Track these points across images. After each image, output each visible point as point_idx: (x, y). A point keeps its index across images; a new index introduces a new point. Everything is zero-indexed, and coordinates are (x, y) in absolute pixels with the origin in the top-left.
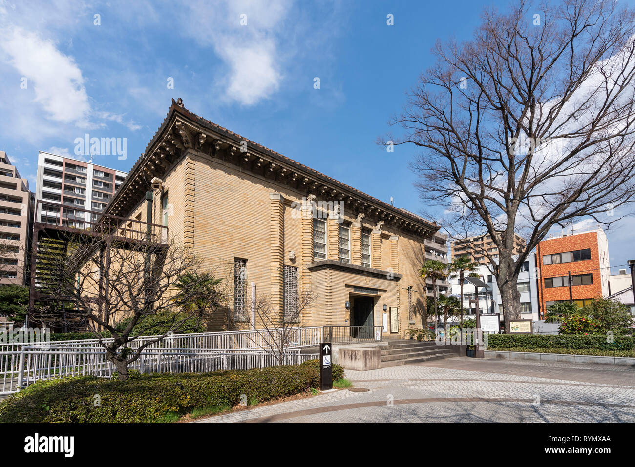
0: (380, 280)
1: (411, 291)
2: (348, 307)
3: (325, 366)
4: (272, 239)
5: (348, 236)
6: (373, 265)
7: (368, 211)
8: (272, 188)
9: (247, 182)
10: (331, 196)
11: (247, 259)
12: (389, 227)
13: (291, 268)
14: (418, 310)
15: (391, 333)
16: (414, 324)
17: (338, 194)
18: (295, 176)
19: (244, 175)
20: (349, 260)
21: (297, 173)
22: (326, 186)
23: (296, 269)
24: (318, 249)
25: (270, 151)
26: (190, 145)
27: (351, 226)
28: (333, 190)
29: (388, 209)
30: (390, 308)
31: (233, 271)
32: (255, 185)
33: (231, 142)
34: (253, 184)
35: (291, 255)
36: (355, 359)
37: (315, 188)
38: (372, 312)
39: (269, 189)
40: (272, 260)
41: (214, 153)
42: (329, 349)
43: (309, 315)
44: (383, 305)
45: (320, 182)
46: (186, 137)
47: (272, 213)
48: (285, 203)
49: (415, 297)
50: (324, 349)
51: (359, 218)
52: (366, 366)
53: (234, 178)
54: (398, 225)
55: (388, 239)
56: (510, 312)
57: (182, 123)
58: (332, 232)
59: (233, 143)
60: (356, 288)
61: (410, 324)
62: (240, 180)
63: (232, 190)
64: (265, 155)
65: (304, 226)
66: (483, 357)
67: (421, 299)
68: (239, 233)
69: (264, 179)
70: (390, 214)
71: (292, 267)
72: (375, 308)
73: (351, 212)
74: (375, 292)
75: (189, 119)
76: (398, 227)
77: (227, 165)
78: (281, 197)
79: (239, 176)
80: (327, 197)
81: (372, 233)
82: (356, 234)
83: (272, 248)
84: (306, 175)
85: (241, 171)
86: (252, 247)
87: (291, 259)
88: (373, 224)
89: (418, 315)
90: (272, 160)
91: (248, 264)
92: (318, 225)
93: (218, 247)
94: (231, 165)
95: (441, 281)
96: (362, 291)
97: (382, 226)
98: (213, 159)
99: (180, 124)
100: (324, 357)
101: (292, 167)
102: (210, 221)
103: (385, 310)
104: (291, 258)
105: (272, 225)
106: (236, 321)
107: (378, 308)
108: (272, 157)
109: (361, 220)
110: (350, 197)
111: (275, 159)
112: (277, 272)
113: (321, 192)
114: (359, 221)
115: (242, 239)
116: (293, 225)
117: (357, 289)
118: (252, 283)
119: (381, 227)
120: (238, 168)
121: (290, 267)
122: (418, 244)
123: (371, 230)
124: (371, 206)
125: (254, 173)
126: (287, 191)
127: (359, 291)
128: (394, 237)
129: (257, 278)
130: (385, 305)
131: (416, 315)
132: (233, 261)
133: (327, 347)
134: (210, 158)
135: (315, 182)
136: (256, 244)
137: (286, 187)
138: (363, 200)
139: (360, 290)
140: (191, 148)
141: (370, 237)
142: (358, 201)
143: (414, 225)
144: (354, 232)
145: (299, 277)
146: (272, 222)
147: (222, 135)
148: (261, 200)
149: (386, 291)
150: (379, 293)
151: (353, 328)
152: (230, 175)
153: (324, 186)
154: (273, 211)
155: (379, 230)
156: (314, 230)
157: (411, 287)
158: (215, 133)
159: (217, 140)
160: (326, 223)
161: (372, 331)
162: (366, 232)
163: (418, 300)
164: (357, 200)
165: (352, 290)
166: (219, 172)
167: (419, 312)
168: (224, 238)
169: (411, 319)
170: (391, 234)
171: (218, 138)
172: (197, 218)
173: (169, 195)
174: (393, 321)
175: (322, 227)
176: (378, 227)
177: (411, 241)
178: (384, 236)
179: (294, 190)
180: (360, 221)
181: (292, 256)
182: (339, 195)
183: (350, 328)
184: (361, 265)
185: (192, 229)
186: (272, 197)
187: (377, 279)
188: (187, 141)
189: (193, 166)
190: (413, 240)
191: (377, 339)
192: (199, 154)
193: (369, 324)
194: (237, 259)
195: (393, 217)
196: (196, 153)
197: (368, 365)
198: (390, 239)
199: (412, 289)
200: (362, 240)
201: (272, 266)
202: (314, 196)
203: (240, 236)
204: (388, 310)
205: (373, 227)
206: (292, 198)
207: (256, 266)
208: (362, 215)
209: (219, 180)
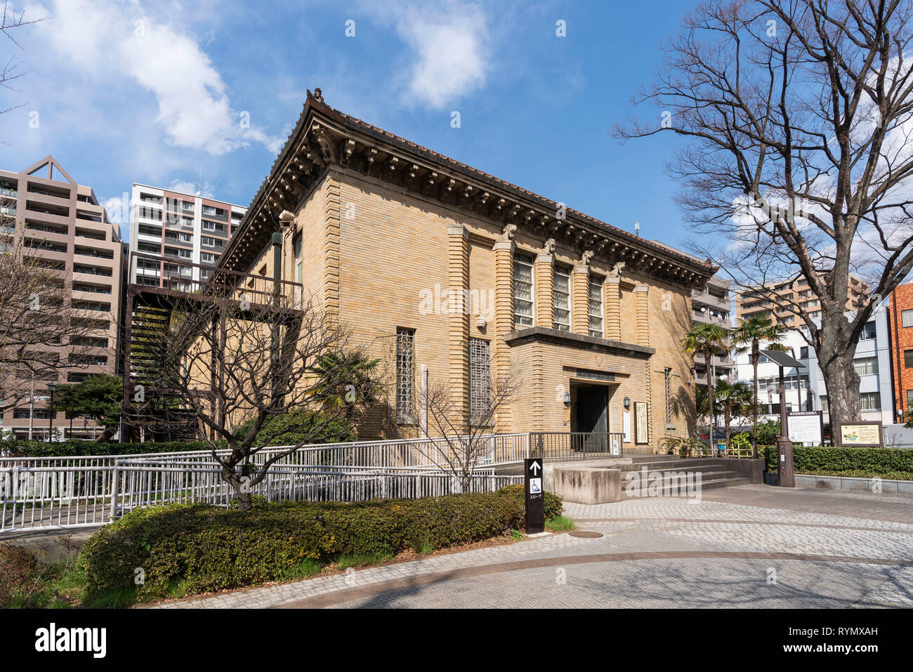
0: (619, 358)
1: (670, 375)
2: (568, 403)
3: (533, 494)
5: (567, 288)
6: (607, 334)
7: (598, 246)
8: (451, 217)
9: (415, 210)
10: (540, 225)
11: (415, 330)
12: (632, 271)
13: (480, 342)
14: (681, 407)
15: (637, 444)
16: (674, 429)
17: (552, 221)
18: (486, 196)
19: (410, 199)
20: (569, 326)
21: (488, 192)
22: (533, 210)
23: (488, 342)
24: (521, 311)
25: (448, 159)
26: (333, 158)
27: (573, 272)
28: (544, 215)
29: (632, 242)
30: (635, 403)
31: (394, 349)
32: (426, 214)
33: (390, 150)
34: (424, 213)
35: (480, 322)
36: (580, 485)
37: (515, 213)
38: (605, 411)
39: (447, 219)
40: (451, 330)
41: (366, 169)
42: (539, 468)
43: (507, 415)
44: (623, 398)
45: (523, 204)
46: (327, 146)
47: (452, 257)
48: (471, 240)
49: (676, 385)
50: (531, 468)
51: (584, 258)
52: (596, 496)
53: (395, 204)
54: (647, 267)
55: (631, 291)
56: (842, 409)
57: (321, 126)
58: (544, 282)
59: (394, 151)
60: (580, 371)
61: (668, 429)
62: (404, 207)
63: (392, 224)
64: (440, 167)
65: (499, 274)
66: (794, 486)
67: (686, 388)
68: (403, 289)
69: (439, 204)
70: (635, 250)
71: (482, 340)
72: (611, 403)
73: (573, 250)
74: (610, 377)
75: (332, 120)
76: (647, 271)
77: (385, 186)
78: (465, 230)
79: (402, 202)
80: (535, 227)
81: (605, 282)
82: (581, 284)
84: (503, 193)
85: (404, 192)
87: (480, 328)
88: (607, 266)
89: (681, 414)
90: (451, 173)
91: (416, 336)
92: (521, 273)
93: (374, 311)
94: (391, 186)
95: (719, 358)
96: (590, 376)
97: (622, 269)
98: (365, 178)
99: (318, 127)
100: (531, 480)
101: (480, 183)
102: (361, 272)
103: (627, 407)
104: (481, 325)
105: (452, 274)
106: (400, 425)
107: (615, 403)
108: (450, 169)
109: (588, 261)
110: (570, 225)
111: (456, 171)
112: (458, 347)
113: (525, 219)
114: (584, 263)
115: (407, 299)
116: (483, 274)
117: (583, 374)
118: (422, 365)
119: (620, 272)
120: (400, 189)
121: (479, 339)
122: (681, 297)
123: (604, 277)
124: (604, 239)
125: (424, 195)
126: (475, 221)
127: (585, 376)
128: (641, 287)
129: (430, 359)
130: (626, 399)
131: (677, 415)
132: (395, 333)
133: (535, 464)
134: (361, 177)
135: (516, 204)
137: (472, 214)
138: (592, 229)
139: (587, 374)
140: (334, 164)
141: (602, 289)
142: (583, 232)
143: (675, 267)
144: (577, 283)
145: (492, 355)
146: (451, 270)
147: (377, 139)
148: (434, 237)
149: (627, 376)
150: (618, 380)
151: (575, 435)
152: (389, 200)
153: (530, 209)
154: (452, 252)
155: (617, 277)
156: (514, 281)
157: (670, 369)
158: (368, 138)
159: (371, 148)
160: (532, 269)
161: (606, 441)
162: (595, 280)
163: (682, 391)
164: (582, 229)
165: (574, 375)
166: (375, 197)
167: (683, 411)
168: (382, 298)
169: (669, 421)
170: (636, 282)
171: (373, 145)
172: (342, 268)
173: (304, 237)
174: (639, 425)
175: (527, 275)
176: (615, 272)
177: (669, 293)
178: (625, 287)
179: (485, 219)
180: (587, 264)
181: (482, 323)
182: (554, 223)
183: (572, 436)
184: (587, 335)
185: (337, 286)
186: (450, 231)
187: (614, 357)
188: (328, 152)
189: (337, 191)
190: (673, 291)
191: (615, 454)
192: (344, 171)
193: (601, 429)
194: (400, 329)
195: (640, 255)
196: (341, 170)
197: (600, 496)
198: (634, 291)
199: (672, 372)
200: (590, 294)
201: (451, 338)
202: (514, 227)
203: (404, 293)
204: (632, 407)
205: (608, 273)
206: (482, 232)
207: (428, 340)
208: (589, 254)
209: (374, 209)
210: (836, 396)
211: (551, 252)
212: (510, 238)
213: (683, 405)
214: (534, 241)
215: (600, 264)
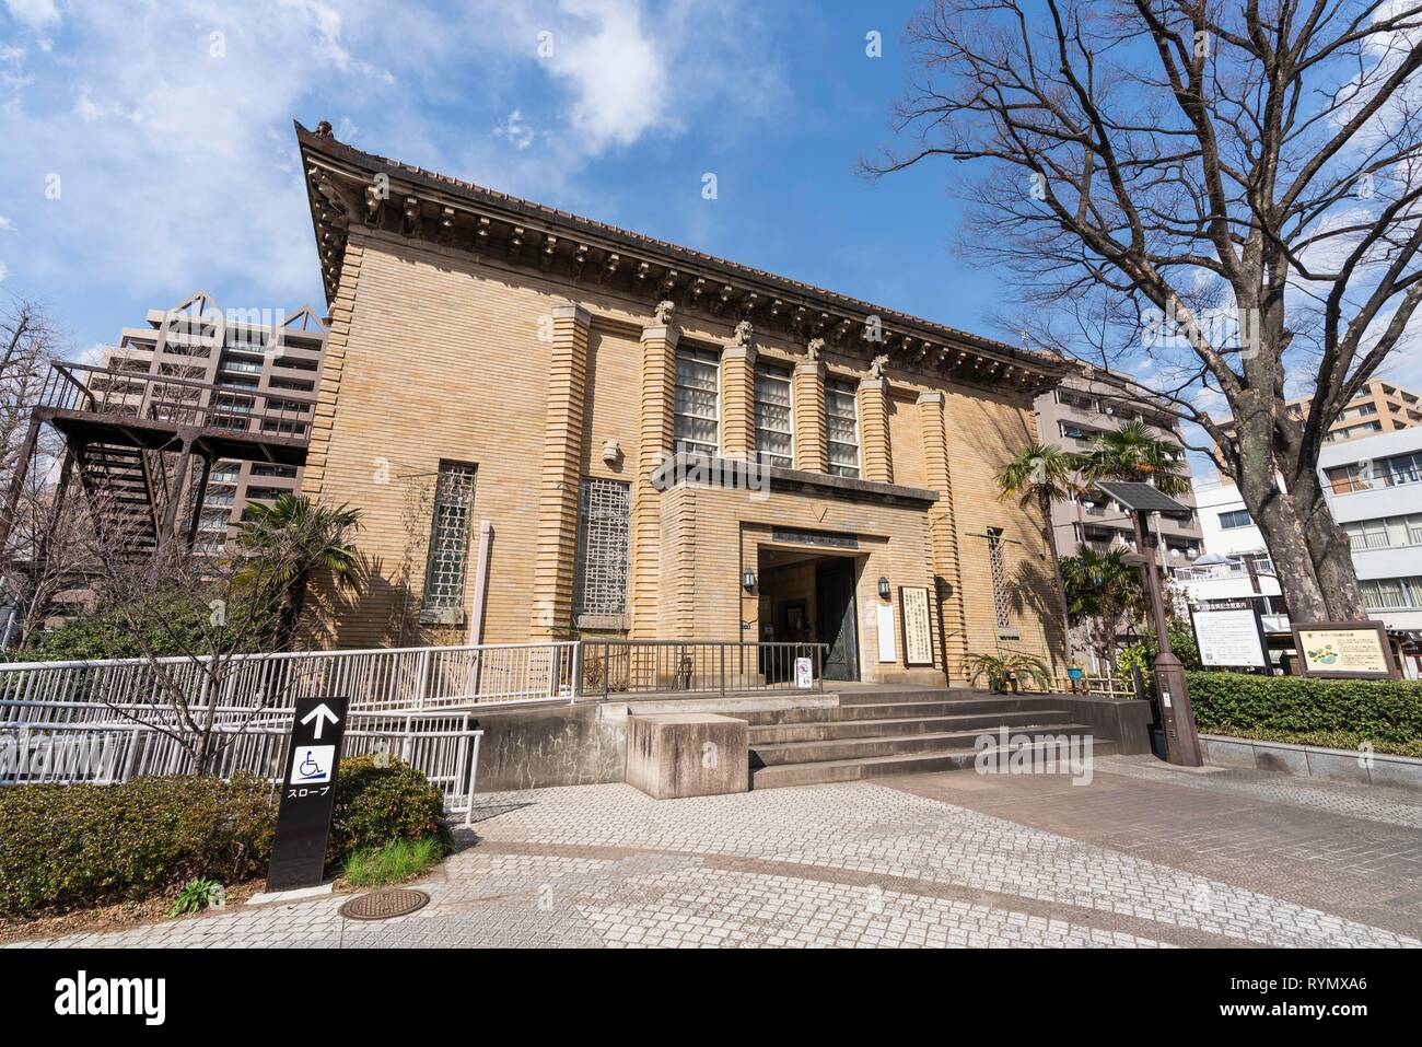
0: (862, 509)
1: (1001, 542)
2: (752, 586)
3: (300, 786)
4: (551, 413)
5: (787, 398)
6: (868, 468)
7: (837, 332)
8: (562, 294)
9: (495, 285)
10: (721, 301)
11: (477, 464)
12: (910, 369)
13: (616, 486)
14: (1027, 597)
15: (908, 665)
16: (1017, 638)
17: (743, 295)
18: (615, 262)
19: (487, 270)
20: (791, 460)
22: (702, 278)
23: (626, 485)
26: (351, 215)
27: (794, 373)
28: (724, 285)
29: (896, 324)
30: (900, 589)
31: (431, 495)
32: (513, 290)
34: (510, 288)
35: (608, 451)
37: (671, 284)
38: (852, 602)
39: (552, 296)
40: (547, 463)
41: (408, 229)
44: (878, 580)
45: (682, 269)
46: (337, 198)
47: (555, 351)
48: (591, 331)
49: (1012, 559)
51: (811, 351)
53: (458, 278)
54: (937, 363)
55: (914, 402)
58: (733, 388)
60: (779, 530)
61: (1003, 638)
62: (476, 281)
63: (449, 307)
65: (648, 377)
67: (1036, 564)
68: (461, 401)
69: (540, 276)
70: (905, 336)
71: (613, 482)
72: (858, 589)
73: (791, 339)
74: (848, 541)
76: (938, 368)
77: (443, 251)
78: (578, 309)
79: (474, 273)
80: (715, 305)
81: (860, 388)
82: (806, 391)
83: (549, 434)
86: (492, 432)
87: (608, 462)
88: (861, 364)
89: (1027, 611)
90: (547, 228)
91: (479, 475)
92: (693, 376)
93: (396, 435)
94: (452, 252)
96: (800, 539)
97: (884, 366)
98: (409, 242)
99: (315, 171)
102: (382, 376)
103: (884, 596)
104: (608, 457)
105: (553, 378)
109: (817, 354)
110: (774, 299)
112: (554, 493)
113: (693, 294)
114: (811, 357)
115: (465, 415)
117: (784, 535)
118: (483, 522)
119: (882, 370)
120: (469, 255)
121: (607, 481)
122: (1010, 411)
123: (857, 381)
124: (842, 319)
125: (510, 263)
126: (603, 299)
127: (791, 539)
128: (929, 395)
129: (500, 511)
130: (883, 581)
131: (1020, 612)
132: (436, 468)
134: (401, 240)
135: (670, 270)
136: (504, 426)
137: (600, 290)
138: (818, 305)
139: (796, 536)
140: (355, 223)
141: (856, 400)
142: (801, 309)
143: (987, 362)
145: (632, 506)
146: (553, 371)
147: (414, 184)
148: (527, 325)
149: (883, 539)
150: (862, 546)
152: (449, 272)
153: (697, 277)
154: (557, 345)
155: (877, 378)
156: (674, 386)
157: (998, 531)
159: (407, 196)
160: (718, 369)
162: (836, 388)
163: (1025, 566)
164: (799, 306)
165: (770, 538)
166: (421, 268)
167: (1032, 604)
168: (418, 415)
169: (1003, 623)
170: (919, 388)
171: (409, 193)
172: (350, 371)
175: (711, 380)
176: (874, 372)
177: (990, 405)
178: (892, 398)
179: (622, 295)
180: (816, 359)
181: (611, 453)
182: (745, 298)
184: (819, 472)
185: (334, 396)
186: (557, 313)
187: (852, 506)
188: (340, 207)
189: (357, 260)
190: (996, 401)
192: (374, 233)
194: (445, 465)
195: (918, 344)
196: (368, 232)
198: (918, 401)
199: (1003, 536)
200: (833, 408)
201: (546, 478)
202: (669, 305)
203: (459, 407)
204: (895, 595)
205: (862, 374)
206: (616, 314)
207: (500, 481)
208: (817, 343)
209: (419, 284)
210: (1291, 572)
211: (744, 342)
212: (664, 322)
213: (1031, 594)
214: (718, 327)
215: (846, 360)
